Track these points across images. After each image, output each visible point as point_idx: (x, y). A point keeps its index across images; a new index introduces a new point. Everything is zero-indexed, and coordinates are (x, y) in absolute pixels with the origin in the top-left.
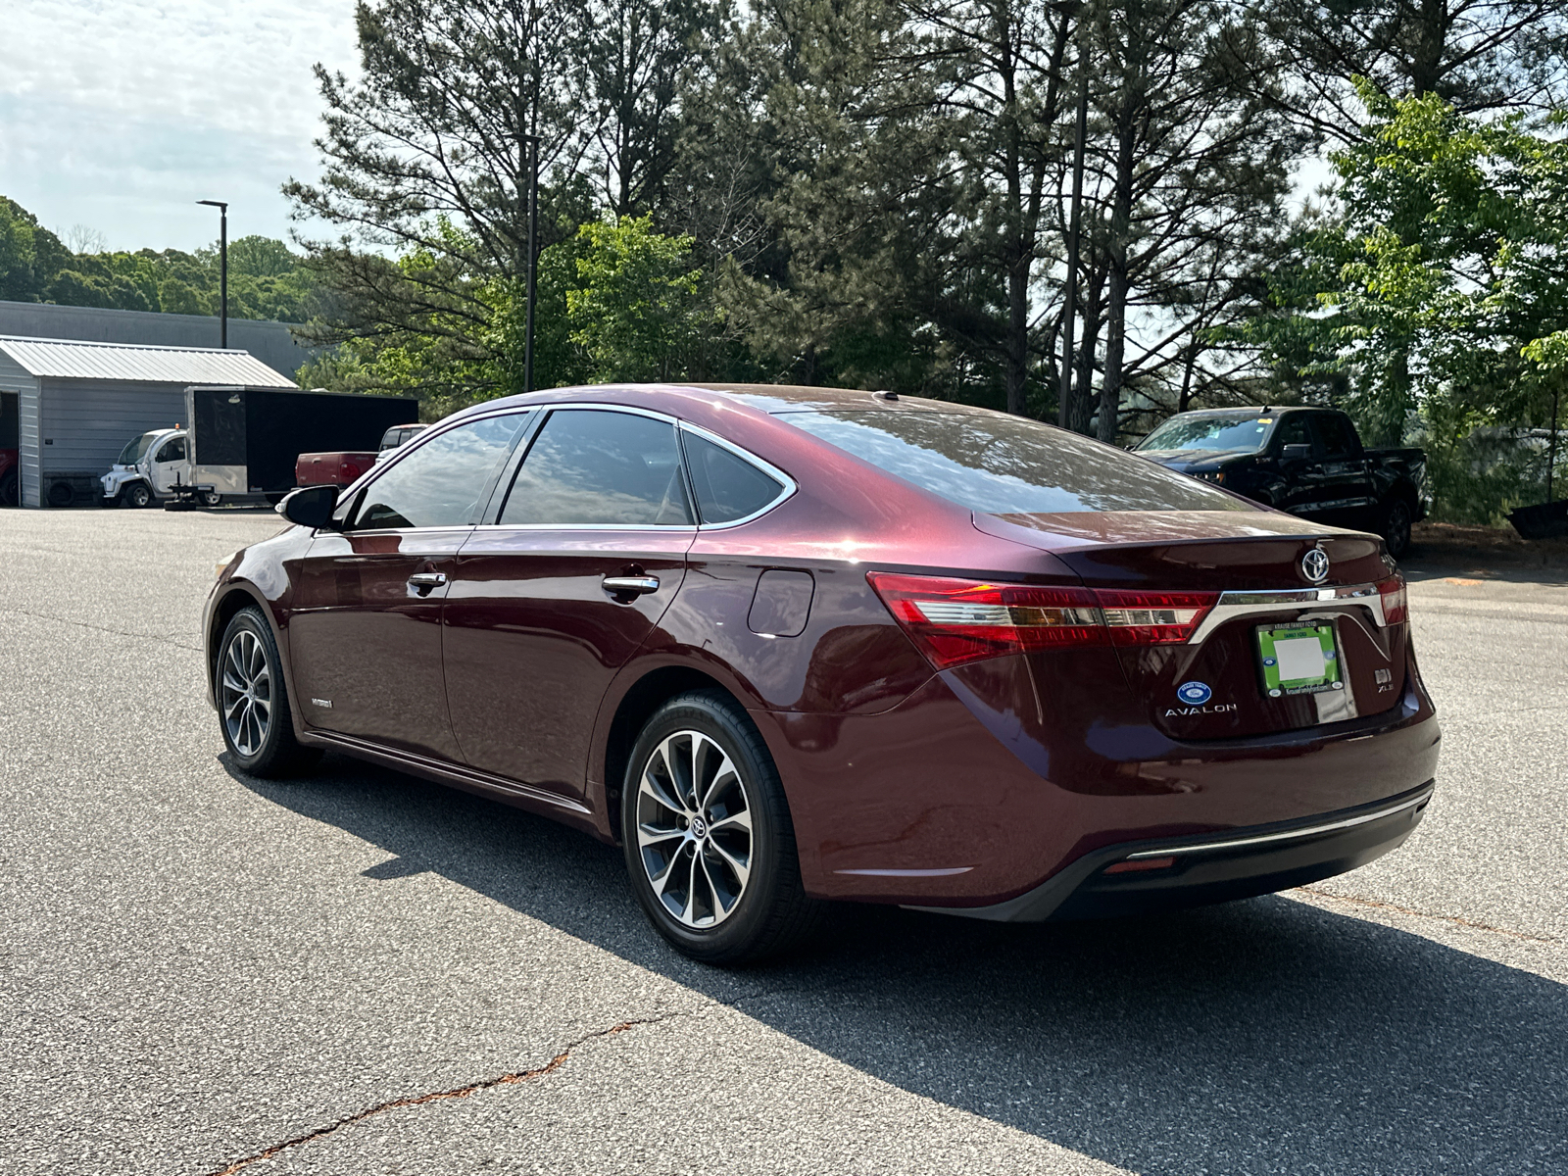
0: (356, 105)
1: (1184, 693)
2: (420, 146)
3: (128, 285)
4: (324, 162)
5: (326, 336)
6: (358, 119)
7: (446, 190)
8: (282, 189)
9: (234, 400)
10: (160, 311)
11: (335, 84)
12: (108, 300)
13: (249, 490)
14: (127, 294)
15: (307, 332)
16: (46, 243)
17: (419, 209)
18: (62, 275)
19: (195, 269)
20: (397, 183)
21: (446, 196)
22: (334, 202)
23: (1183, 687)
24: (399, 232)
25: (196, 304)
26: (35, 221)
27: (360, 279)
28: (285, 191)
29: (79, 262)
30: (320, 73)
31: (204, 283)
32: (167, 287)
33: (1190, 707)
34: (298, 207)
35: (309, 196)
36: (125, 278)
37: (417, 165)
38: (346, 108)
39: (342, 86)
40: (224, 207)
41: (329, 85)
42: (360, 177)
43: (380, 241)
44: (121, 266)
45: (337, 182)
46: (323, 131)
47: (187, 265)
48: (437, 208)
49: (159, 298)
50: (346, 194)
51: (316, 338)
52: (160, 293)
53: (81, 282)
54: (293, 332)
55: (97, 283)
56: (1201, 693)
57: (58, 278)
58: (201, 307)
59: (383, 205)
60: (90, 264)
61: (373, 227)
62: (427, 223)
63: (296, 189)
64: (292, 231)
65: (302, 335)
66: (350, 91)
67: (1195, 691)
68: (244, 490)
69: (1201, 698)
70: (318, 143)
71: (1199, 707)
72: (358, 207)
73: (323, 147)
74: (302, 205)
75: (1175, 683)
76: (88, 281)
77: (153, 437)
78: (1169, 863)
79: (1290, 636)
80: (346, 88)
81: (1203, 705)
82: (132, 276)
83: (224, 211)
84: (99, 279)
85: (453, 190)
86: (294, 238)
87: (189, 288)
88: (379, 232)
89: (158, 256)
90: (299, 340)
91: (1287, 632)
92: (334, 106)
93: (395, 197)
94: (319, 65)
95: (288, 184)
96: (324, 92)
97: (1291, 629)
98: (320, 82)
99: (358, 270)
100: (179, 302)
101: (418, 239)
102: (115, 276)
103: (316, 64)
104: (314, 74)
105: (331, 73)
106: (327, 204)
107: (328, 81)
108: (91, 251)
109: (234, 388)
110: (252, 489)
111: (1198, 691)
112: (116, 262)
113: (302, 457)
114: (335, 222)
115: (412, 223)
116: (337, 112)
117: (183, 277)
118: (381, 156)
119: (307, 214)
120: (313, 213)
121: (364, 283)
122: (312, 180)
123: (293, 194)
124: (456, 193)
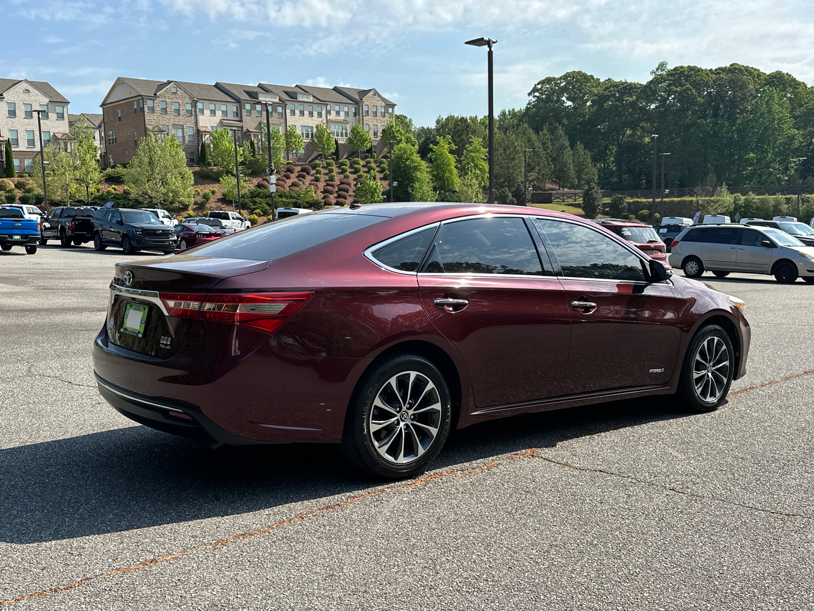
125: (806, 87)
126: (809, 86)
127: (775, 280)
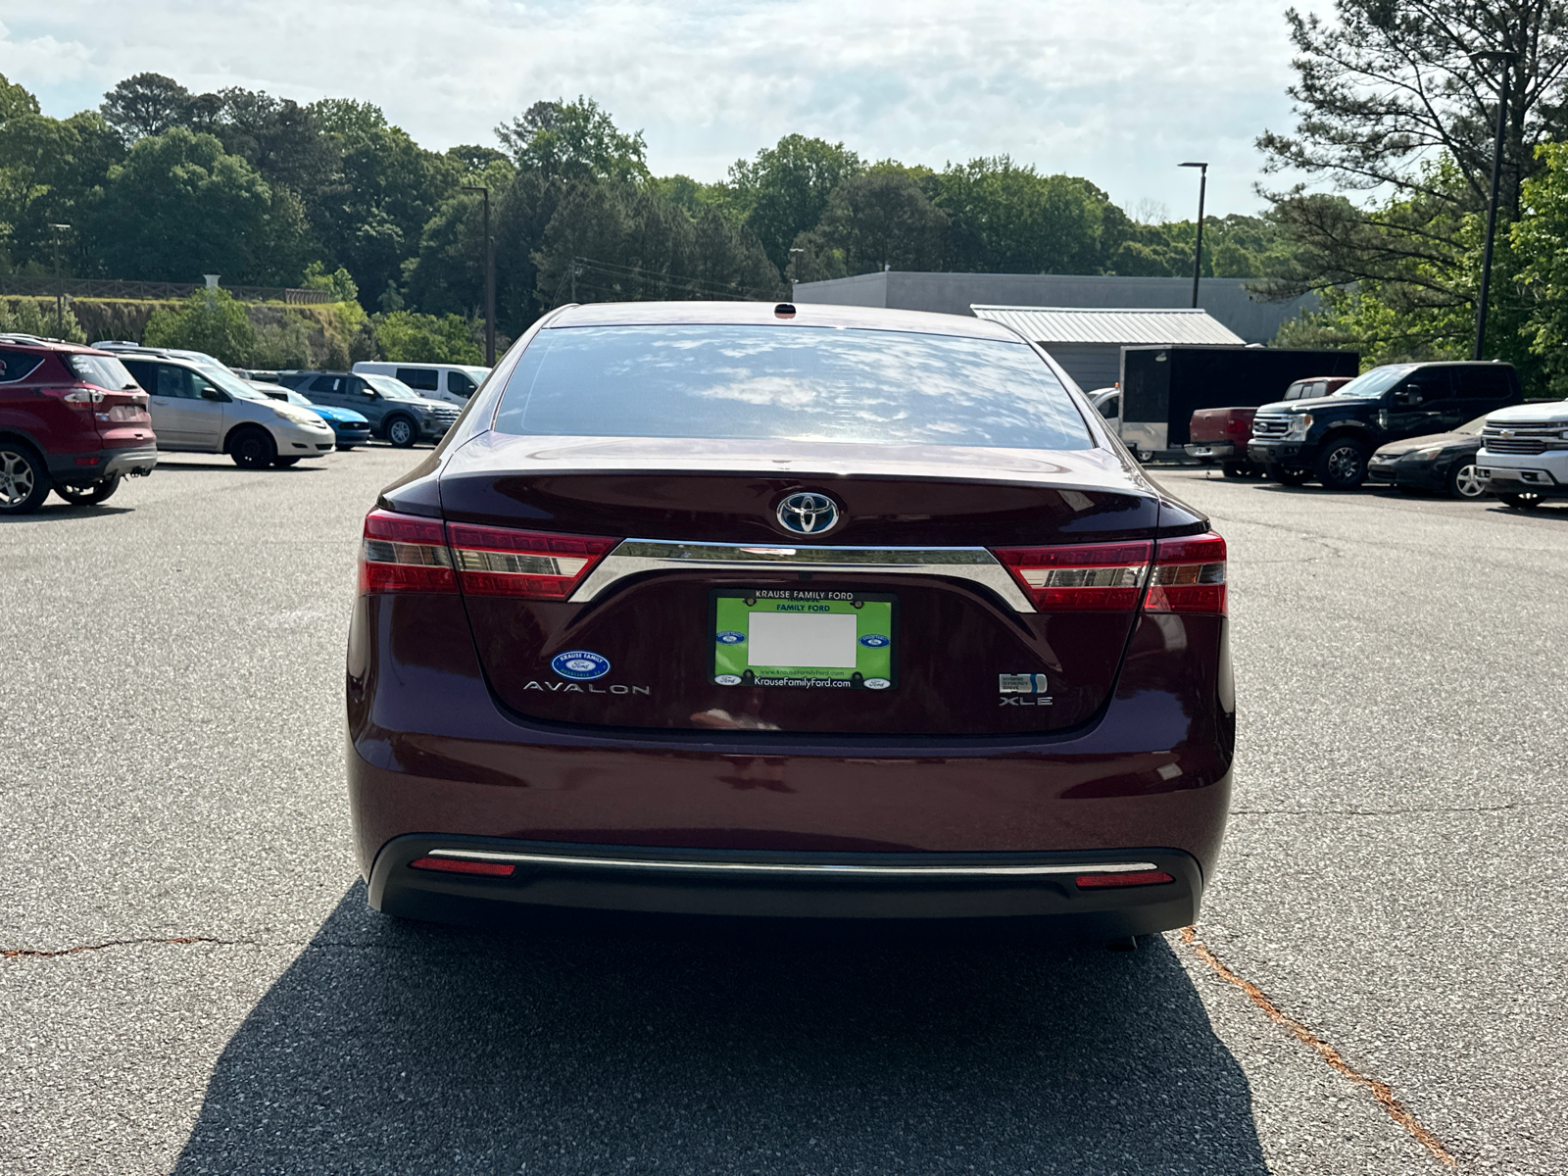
0: (1327, 45)
1: (562, 665)
2: (1396, 80)
3: (1183, 252)
4: (1295, 110)
5: (1279, 289)
6: (1331, 60)
7: (1427, 124)
8: (1256, 142)
9: (1161, 359)
10: (1212, 275)
11: (1307, 27)
12: (1164, 267)
13: (1168, 447)
14: (1182, 260)
15: (1260, 287)
16: (1114, 217)
17: (1403, 147)
18: (1125, 248)
19: (1253, 232)
20: (1378, 121)
21: (1429, 131)
22: (1309, 150)
23: (563, 657)
24: (1375, 175)
25: (1248, 266)
26: (1107, 198)
27: (1315, 228)
28: (1259, 144)
29: (1141, 233)
30: (1293, 18)
31: (1260, 246)
32: (1221, 252)
33: (567, 681)
34: (1272, 160)
35: (1284, 147)
36: (1181, 245)
37: (1394, 102)
38: (1318, 51)
39: (1315, 27)
40: (1204, 166)
41: (1302, 28)
42: (1334, 121)
43: (1355, 187)
44: (1178, 235)
45: (1313, 129)
46: (1296, 79)
47: (1246, 229)
48: (1422, 144)
49: (1213, 264)
50: (1322, 141)
51: (1270, 292)
52: (1214, 259)
53: (1140, 252)
54: (1247, 288)
55: (1155, 252)
56: (592, 666)
57: (1121, 250)
58: (1253, 269)
59: (1364, 147)
60: (1152, 236)
61: (1348, 173)
62: (1428, 162)
63: (1269, 141)
64: (1256, 185)
65: (1255, 290)
66: (1323, 33)
67: (582, 664)
68: (1163, 447)
69: (591, 673)
70: (1291, 90)
71: (583, 684)
72: (1336, 152)
73: (1296, 94)
74: (1276, 157)
75: (545, 651)
76: (1146, 251)
77: (1095, 395)
78: (508, 871)
79: (790, 609)
80: (1318, 30)
81: (590, 682)
82: (1187, 243)
83: (1204, 171)
84: (1158, 248)
85: (1433, 122)
86: (1258, 191)
87: (1243, 251)
88: (1356, 177)
89: (1221, 222)
90: (1254, 296)
91: (787, 603)
92: (1305, 50)
93: (1376, 138)
94: (1292, 10)
95: (1262, 136)
96: (1295, 37)
97: (792, 598)
98: (1291, 28)
99: (1312, 219)
100: (1231, 266)
101: (1394, 180)
102: (1173, 244)
103: (1288, 10)
104: (1286, 19)
105: (1304, 17)
106: (1301, 153)
107: (1301, 24)
108: (1155, 222)
109: (1161, 347)
110: (1172, 445)
111: (587, 663)
112: (1175, 231)
113: (1197, 413)
114: (1309, 171)
115: (1394, 164)
116: (1309, 56)
117: (1241, 242)
118: (1349, 95)
119: (1280, 165)
120: (1287, 164)
121: (1320, 231)
122: (1287, 129)
123: (1267, 146)
124: (1435, 125)
125: (7, 84)
126: (12, 83)
127: (233, 463)
